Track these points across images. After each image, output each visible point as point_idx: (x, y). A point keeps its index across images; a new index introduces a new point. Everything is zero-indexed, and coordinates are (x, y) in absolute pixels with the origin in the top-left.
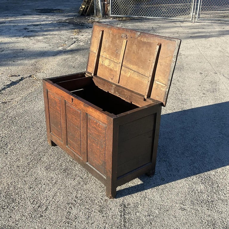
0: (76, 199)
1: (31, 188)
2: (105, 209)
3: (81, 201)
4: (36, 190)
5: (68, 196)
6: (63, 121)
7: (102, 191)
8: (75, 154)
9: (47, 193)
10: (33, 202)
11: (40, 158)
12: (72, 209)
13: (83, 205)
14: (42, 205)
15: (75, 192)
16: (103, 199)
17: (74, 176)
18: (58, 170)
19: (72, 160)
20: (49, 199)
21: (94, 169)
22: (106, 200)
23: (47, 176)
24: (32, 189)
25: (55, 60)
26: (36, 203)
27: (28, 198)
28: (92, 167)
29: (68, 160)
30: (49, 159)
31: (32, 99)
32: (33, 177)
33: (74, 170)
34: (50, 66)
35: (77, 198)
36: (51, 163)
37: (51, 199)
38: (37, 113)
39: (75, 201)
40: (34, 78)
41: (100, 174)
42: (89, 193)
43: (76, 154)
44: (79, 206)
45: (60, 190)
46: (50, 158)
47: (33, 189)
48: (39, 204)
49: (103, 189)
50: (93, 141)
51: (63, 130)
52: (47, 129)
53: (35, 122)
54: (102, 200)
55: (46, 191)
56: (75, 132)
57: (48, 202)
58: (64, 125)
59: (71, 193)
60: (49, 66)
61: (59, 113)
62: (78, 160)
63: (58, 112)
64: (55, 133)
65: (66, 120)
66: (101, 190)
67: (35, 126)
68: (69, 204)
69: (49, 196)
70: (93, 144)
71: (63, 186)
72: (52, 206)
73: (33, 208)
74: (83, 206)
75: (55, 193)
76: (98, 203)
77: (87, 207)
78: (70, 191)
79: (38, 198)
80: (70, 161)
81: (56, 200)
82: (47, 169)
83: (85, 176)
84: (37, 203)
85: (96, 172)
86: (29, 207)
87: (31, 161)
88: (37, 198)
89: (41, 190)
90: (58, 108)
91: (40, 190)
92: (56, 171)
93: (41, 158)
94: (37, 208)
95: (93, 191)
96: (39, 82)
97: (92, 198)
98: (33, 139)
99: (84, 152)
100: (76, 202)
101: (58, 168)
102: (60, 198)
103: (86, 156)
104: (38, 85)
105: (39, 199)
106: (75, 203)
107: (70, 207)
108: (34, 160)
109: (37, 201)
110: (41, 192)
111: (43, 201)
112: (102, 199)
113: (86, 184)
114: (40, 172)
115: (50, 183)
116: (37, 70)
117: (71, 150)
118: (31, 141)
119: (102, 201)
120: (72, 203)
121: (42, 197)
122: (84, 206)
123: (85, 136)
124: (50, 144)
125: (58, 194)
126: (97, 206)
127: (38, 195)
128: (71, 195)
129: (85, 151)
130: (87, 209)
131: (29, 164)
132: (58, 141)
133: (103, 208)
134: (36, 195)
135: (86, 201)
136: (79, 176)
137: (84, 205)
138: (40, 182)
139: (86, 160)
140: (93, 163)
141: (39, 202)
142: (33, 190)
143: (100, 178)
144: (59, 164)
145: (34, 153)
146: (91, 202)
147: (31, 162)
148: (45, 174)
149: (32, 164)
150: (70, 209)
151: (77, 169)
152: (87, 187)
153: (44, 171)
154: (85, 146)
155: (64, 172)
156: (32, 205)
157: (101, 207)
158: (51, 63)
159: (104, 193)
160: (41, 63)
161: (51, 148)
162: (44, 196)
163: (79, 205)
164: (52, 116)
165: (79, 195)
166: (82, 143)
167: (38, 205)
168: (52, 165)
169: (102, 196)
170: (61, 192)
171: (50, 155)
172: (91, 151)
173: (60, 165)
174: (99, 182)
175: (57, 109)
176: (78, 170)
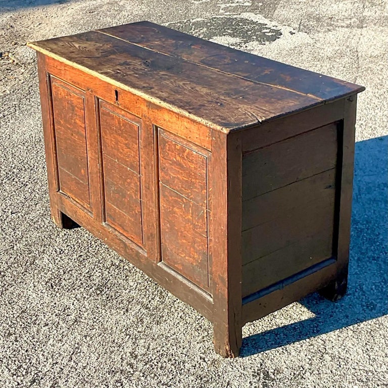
0: (132, 361)
1: (10, 334)
2: (214, 384)
3: (148, 366)
4: (25, 339)
5: (112, 352)
6: (91, 155)
7: (203, 338)
8: (128, 242)
9: (53, 346)
10: (16, 370)
11: (31, 259)
12: (122, 385)
13: (153, 375)
14: (42, 378)
15: (130, 344)
16: (206, 360)
17: (125, 302)
18: (82, 290)
19: (117, 264)
20: (59, 361)
21: (180, 278)
22: (214, 361)
23: (53, 304)
24: (13, 338)
25: (64, 14)
26: (24, 373)
27: (4, 361)
28: (173, 273)
29: (109, 263)
30: (57, 261)
31: (6, 113)
32: (16, 307)
33: (126, 287)
34: (52, 28)
35: (136, 357)
36: (61, 271)
37: (65, 361)
38: (20, 146)
39: (131, 365)
40: (11, 61)
41: (196, 289)
42: (169, 345)
43: (130, 242)
44: (142, 378)
45: (88, 338)
46: (59, 259)
47: (16, 338)
48: (33, 374)
49: (206, 334)
50: (176, 201)
51: (92, 181)
52: (50, 183)
53: (15, 170)
54: (205, 361)
55: (51, 342)
56: (126, 180)
57: (59, 369)
58: (94, 167)
59: (119, 346)
60: (48, 29)
61: (82, 135)
62: (135, 259)
63: (78, 133)
64: (71, 191)
65: (101, 152)
66: (201, 337)
67: (16, 180)
68: (113, 372)
69: (60, 355)
70: (175, 209)
71: (97, 327)
72: (70, 380)
73: (18, 384)
74: (154, 378)
75: (76, 345)
76: (192, 371)
77: (164, 379)
78: (116, 341)
79: (30, 360)
80: (112, 265)
81: (80, 364)
82: (52, 287)
83: (155, 303)
84: (27, 373)
85: (184, 284)
86: (7, 383)
87: (9, 267)
88: (27, 361)
89: (38, 339)
90: (77, 121)
91: (36, 340)
92: (77, 291)
93: (35, 258)
94: (29, 384)
95: (179, 339)
96: (23, 71)
97: (177, 358)
98: (12, 213)
99: (152, 234)
100: (132, 368)
101: (82, 284)
102: (90, 358)
103: (156, 246)
104: (21, 77)
105: (34, 361)
106: (131, 370)
107: (117, 381)
108: (16, 265)
109: (28, 368)
110: (37, 344)
111: (45, 366)
112: (204, 359)
113: (158, 323)
114: (34, 295)
115: (61, 323)
116: (16, 39)
117: (117, 233)
118: (7, 216)
119: (204, 363)
120: (122, 371)
121: (41, 356)
122: (156, 378)
123: (153, 188)
124: (57, 222)
125: (84, 349)
126: (192, 378)
127: (30, 353)
128: (118, 350)
129: (155, 232)
130: (163, 385)
131: (4, 276)
132: (81, 212)
133: (208, 381)
134: (23, 352)
135: (160, 365)
136: (138, 303)
137: (155, 375)
138: (34, 318)
139: (157, 255)
140: (175, 263)
141: (33, 369)
142: (16, 341)
143: (196, 302)
144: (83, 274)
145: (15, 248)
146: (173, 367)
147: (9, 270)
148: (47, 299)
149: (12, 274)
150: (119, 384)
151: (132, 284)
152: (162, 328)
153: (44, 291)
154: (155, 215)
155: (99, 292)
156: (15, 377)
157: (201, 379)
158: (55, 21)
159: (210, 344)
160: (27, 22)
161: (62, 234)
162: (45, 354)
163: (141, 375)
164: (61, 145)
165: (140, 351)
166: (145, 211)
167: (30, 377)
168: (66, 276)
169: (203, 351)
170: (90, 343)
171: (58, 253)
172: (171, 229)
173: (86, 275)
174: (195, 314)
175: (75, 123)
176: (134, 286)
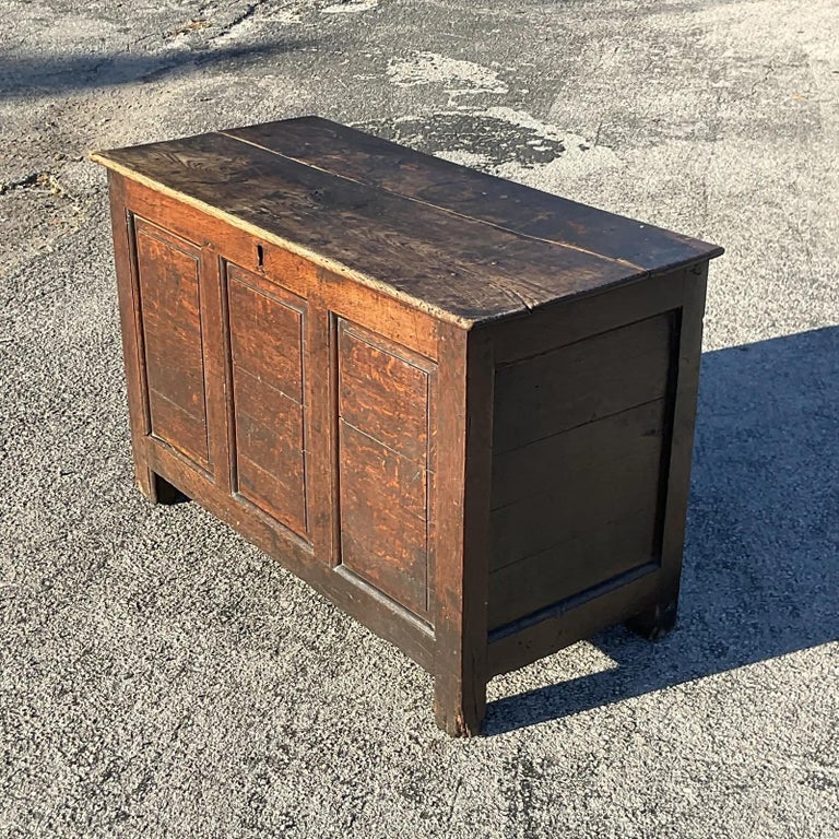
0: (287, 741)
1: (64, 692)
2: (434, 783)
3: (315, 750)
4: (92, 700)
5: (250, 725)
6: (210, 367)
7: (415, 702)
8: (278, 529)
9: (143, 712)
10: (76, 754)
11: (100, 559)
12: (268, 782)
13: (324, 766)
14: (123, 770)
15: (282, 710)
16: (421, 740)
17: (273, 636)
18: (194, 614)
19: (258, 569)
20: (155, 740)
21: (375, 594)
22: (435, 742)
23: (140, 639)
24: (69, 698)
25: (154, 103)
26: (91, 761)
27: (54, 739)
28: (362, 585)
29: (243, 567)
30: (147, 563)
31: (47, 288)
32: (72, 642)
33: (275, 610)
34: (131, 129)
35: (294, 733)
36: (155, 579)
37: (165, 740)
38: (74, 351)
39: (285, 749)
40: (53, 191)
41: (404, 615)
42: (354, 714)
43: (282, 528)
44: (306, 772)
45: (206, 701)
46: (151, 558)
47: (75, 698)
48: (107, 762)
49: (420, 694)
50: (369, 454)
51: (213, 415)
52: (134, 420)
53: (65, 396)
54: (418, 743)
55: (138, 706)
56: (275, 414)
57: (153, 755)
58: (216, 388)
59: (264, 715)
60: (122, 132)
61: (194, 329)
62: (295, 561)
63: (187, 327)
64: (173, 435)
65: (230, 362)
66: (411, 700)
67: (69, 413)
68: (254, 761)
69: (156, 729)
70: (369, 469)
71: (222, 681)
72: (173, 774)
73: (81, 780)
74: (325, 771)
75: (185, 713)
76: (395, 759)
77: (345, 774)
78: (257, 705)
79: (101, 737)
80: (249, 570)
81: (192, 746)
82: (140, 608)
83: (327, 639)
84: (96, 759)
85: (383, 607)
86: (61, 778)
87: (59, 572)
88: (96, 739)
89: (116, 701)
90: (185, 303)
91: (111, 702)
92: (185, 617)
93: (107, 556)
94: (101, 779)
95: (371, 704)
96: (77, 209)
97: (367, 737)
98: (62, 474)
99: (323, 515)
100: (287, 753)
101: (194, 604)
102: (210, 735)
103: (332, 534)
104: (73, 221)
105: (108, 739)
106: (285, 758)
107: (260, 776)
108: (72, 568)
109: (98, 751)
110: (113, 709)
111: (129, 748)
112: (416, 739)
113: (333, 675)
114: (107, 623)
115: (156, 672)
116: (64, 148)
117: (258, 511)
118: (54, 480)
119: (418, 747)
120: (269, 758)
121: (121, 731)
122: (330, 771)
123: (328, 430)
124: (146, 491)
125: (200, 719)
126: (394, 772)
127: (101, 725)
128: (261, 722)
129: (331, 508)
130: (342, 783)
131: (50, 587)
132: (191, 473)
133: (424, 777)
134: (89, 723)
135: (336, 748)
136: (297, 639)
137: (328, 766)
138: (107, 664)
139: (332, 553)
140: (365, 567)
141: (107, 753)
142: (76, 704)
143: (405, 639)
144: (196, 587)
145: (70, 537)
146: (360, 752)
147: (59, 577)
148: (130, 629)
149: (65, 584)
150: (263, 782)
151: (285, 605)
152: (342, 684)
153: (124, 616)
154: (329, 480)
155: (224, 619)
156: (74, 766)
157: (412, 773)
158: (135, 115)
159: (427, 713)
160: (81, 116)
161: (155, 514)
162: (129, 727)
163: (304, 765)
164: (157, 349)
165: (301, 724)
166: (311, 472)
167: (102, 768)
168: (165, 589)
169: (415, 725)
170: (211, 708)
171: (149, 547)
172: (360, 505)
173: (202, 589)
174: (401, 660)
175: (181, 306)
176: (290, 609)
